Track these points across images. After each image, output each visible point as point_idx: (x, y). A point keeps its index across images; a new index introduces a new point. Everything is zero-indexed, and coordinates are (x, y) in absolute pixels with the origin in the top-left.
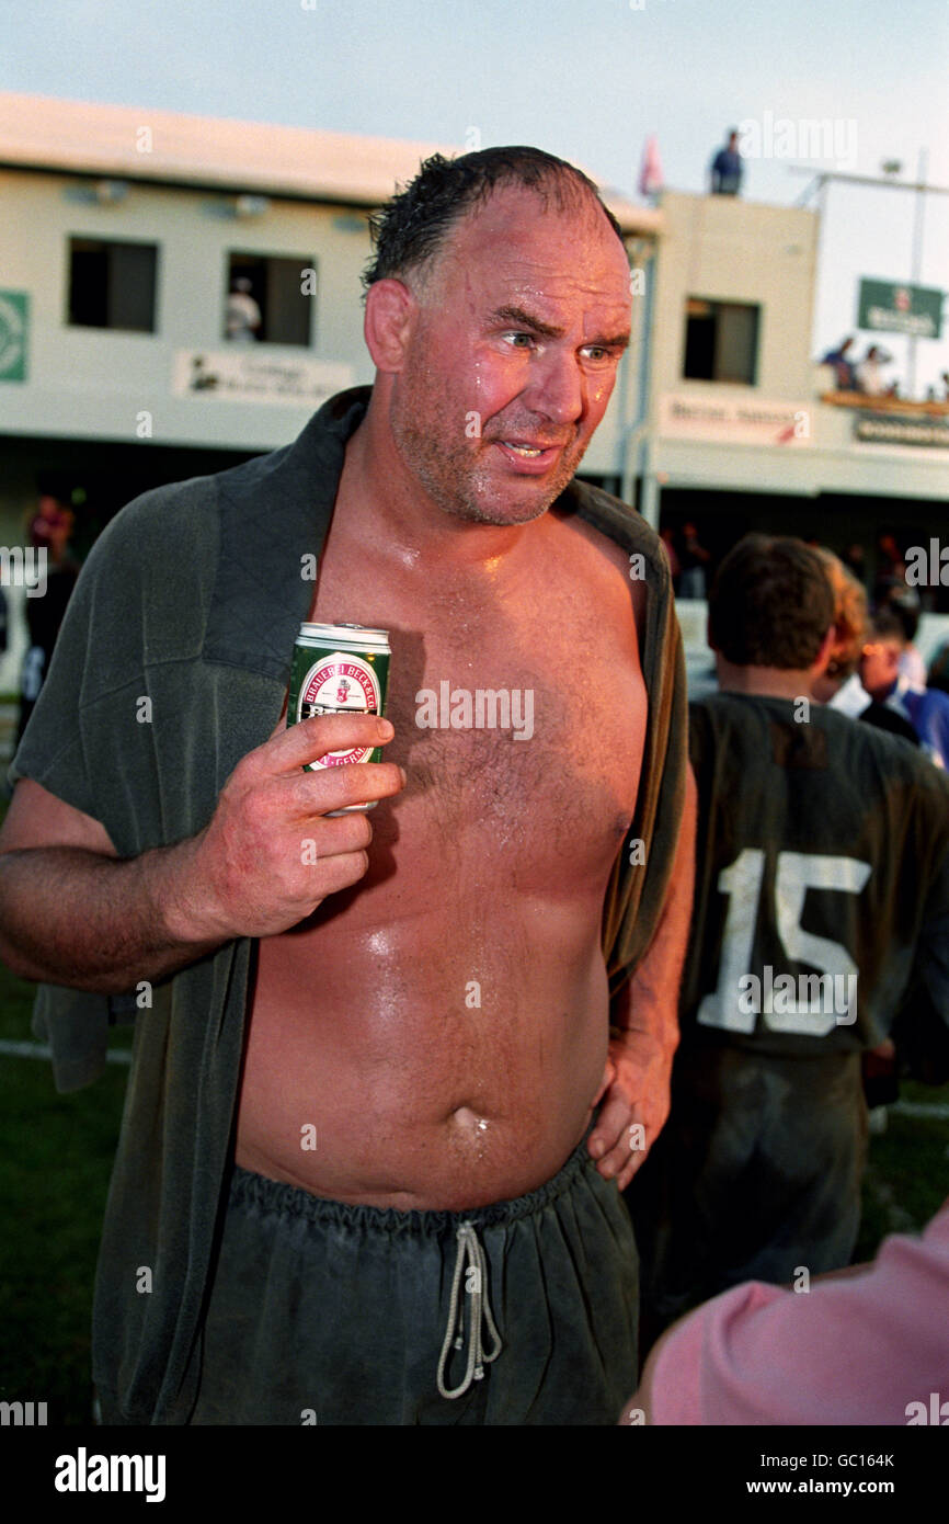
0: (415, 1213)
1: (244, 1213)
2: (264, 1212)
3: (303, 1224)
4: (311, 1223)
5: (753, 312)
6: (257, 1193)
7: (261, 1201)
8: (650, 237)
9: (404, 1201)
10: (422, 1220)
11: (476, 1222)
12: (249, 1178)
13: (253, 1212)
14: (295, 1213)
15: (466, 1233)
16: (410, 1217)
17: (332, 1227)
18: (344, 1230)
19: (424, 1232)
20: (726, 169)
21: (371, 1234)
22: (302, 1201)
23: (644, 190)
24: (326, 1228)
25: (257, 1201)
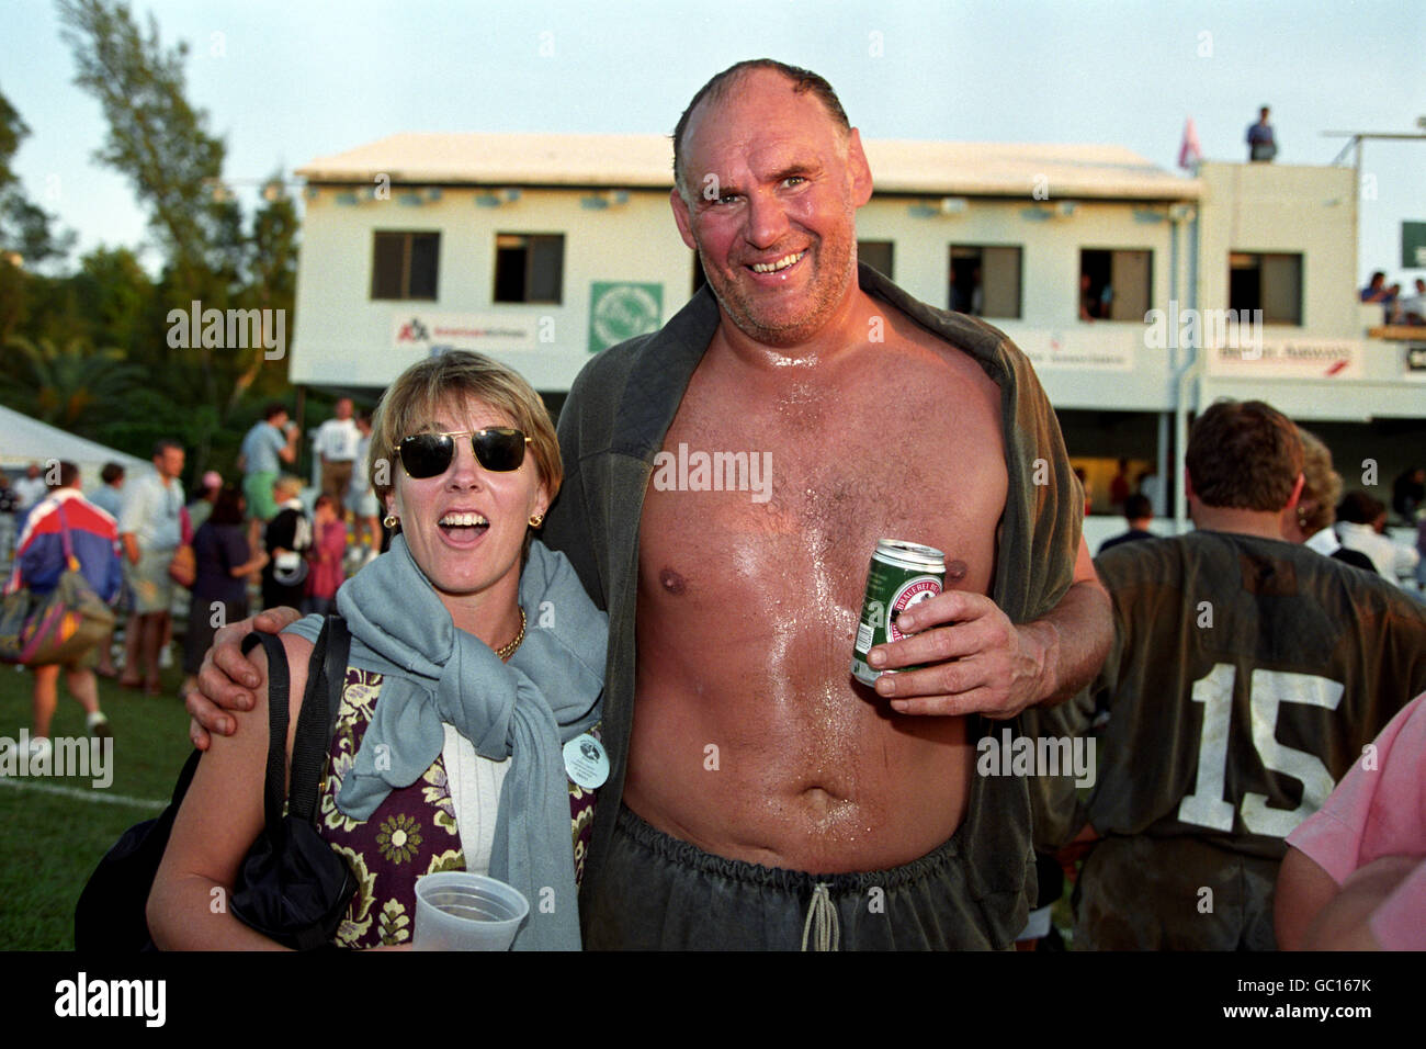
0: (778, 870)
1: (653, 863)
2: (669, 862)
3: (695, 873)
4: (702, 873)
5: (1297, 259)
6: (663, 847)
7: (666, 853)
8: (1194, 203)
9: (769, 859)
10: (784, 875)
11: (830, 885)
12: (659, 836)
13: (661, 862)
14: (690, 866)
15: (821, 892)
16: (774, 872)
17: (716, 878)
18: (724, 880)
19: (786, 888)
20: (1260, 141)
21: (745, 886)
22: (694, 854)
23: (1183, 162)
24: (711, 878)
25: (663, 855)
